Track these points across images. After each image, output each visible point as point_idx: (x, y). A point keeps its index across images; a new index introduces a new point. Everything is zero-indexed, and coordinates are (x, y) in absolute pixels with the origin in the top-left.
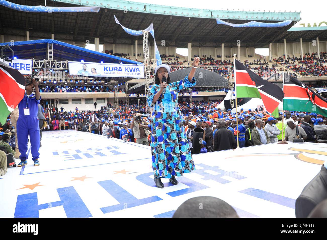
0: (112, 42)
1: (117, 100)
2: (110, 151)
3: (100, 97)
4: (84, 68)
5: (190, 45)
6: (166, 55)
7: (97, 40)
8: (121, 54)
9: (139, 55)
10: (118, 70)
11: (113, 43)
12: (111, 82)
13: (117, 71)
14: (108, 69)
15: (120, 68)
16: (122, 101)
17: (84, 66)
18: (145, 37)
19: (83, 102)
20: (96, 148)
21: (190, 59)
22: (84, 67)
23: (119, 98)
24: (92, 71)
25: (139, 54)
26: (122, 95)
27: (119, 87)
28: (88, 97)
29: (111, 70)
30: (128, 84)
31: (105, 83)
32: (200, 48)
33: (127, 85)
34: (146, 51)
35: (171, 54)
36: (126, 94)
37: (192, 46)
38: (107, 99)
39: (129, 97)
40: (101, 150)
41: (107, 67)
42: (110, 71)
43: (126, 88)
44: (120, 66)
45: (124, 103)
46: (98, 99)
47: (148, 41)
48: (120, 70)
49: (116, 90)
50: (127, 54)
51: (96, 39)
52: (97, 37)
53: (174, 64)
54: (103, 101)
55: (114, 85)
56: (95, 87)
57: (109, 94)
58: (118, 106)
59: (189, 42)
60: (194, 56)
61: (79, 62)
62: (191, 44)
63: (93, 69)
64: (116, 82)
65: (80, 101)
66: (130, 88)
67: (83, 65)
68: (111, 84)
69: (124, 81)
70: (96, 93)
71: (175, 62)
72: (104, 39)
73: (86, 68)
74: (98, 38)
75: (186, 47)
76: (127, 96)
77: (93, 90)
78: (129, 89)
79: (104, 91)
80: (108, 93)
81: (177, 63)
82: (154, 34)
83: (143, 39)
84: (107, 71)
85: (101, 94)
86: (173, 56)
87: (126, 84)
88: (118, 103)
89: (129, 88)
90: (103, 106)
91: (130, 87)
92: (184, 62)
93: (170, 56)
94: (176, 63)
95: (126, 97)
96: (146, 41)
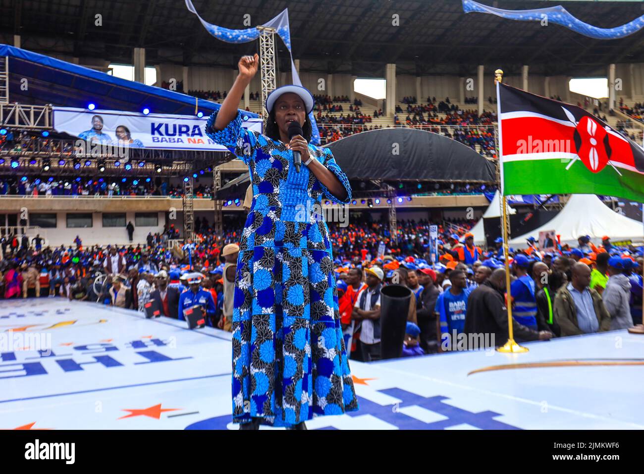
0: (181, 59)
1: (189, 216)
2: (140, 353)
3: (143, 208)
4: (94, 125)
5: (391, 69)
6: (327, 96)
7: (140, 53)
8: (206, 93)
9: (255, 96)
10: (190, 132)
11: (184, 64)
12: (174, 167)
13: (188, 135)
14: (163, 129)
15: (195, 127)
16: (205, 222)
17: (97, 119)
18: (265, 43)
19: (98, 223)
20: (102, 345)
21: (391, 108)
22: (96, 123)
23: (195, 212)
24: (118, 134)
25: (254, 93)
26: (204, 203)
27: (197, 180)
28: (112, 209)
29: (171, 131)
30: (219, 174)
31: (156, 169)
32: (419, 79)
33: (217, 177)
34: (268, 82)
35: (339, 94)
36: (213, 201)
37: (398, 74)
38: (164, 214)
39: (224, 209)
40: (115, 349)
41: (160, 125)
42: (167, 134)
43: (215, 183)
44: (196, 123)
45: (210, 225)
46: (138, 215)
47: (274, 55)
48: (197, 132)
49: (188, 189)
50: (222, 94)
51: (136, 50)
52: (140, 47)
53: (348, 120)
54: (152, 220)
55: (182, 175)
56: (130, 181)
57: (168, 200)
58: (193, 234)
59: (389, 63)
60: (402, 99)
61: (83, 110)
62: (394, 66)
63: (120, 129)
64: (187, 167)
65: (89, 221)
66: (225, 183)
67: (93, 118)
68: (174, 173)
69: (210, 165)
70: (133, 198)
71: (351, 115)
72: (160, 53)
73: (102, 126)
74: (143, 48)
75: (381, 75)
76: (216, 205)
77: (126, 188)
78: (222, 186)
79: (156, 193)
80: (169, 198)
81: (357, 118)
82: (289, 40)
83: (261, 48)
84: (161, 134)
85: (147, 201)
86: (346, 100)
87: (214, 173)
88: (193, 226)
89: (223, 183)
90: (153, 234)
91: (227, 181)
92: (376, 115)
93: (336, 100)
94: (353, 118)
95: (214, 209)
96: (268, 54)
